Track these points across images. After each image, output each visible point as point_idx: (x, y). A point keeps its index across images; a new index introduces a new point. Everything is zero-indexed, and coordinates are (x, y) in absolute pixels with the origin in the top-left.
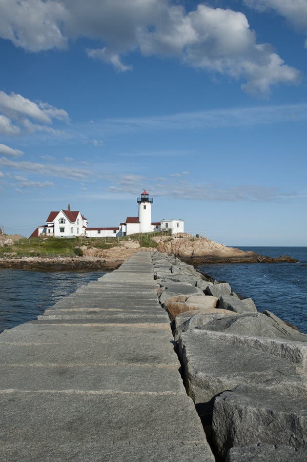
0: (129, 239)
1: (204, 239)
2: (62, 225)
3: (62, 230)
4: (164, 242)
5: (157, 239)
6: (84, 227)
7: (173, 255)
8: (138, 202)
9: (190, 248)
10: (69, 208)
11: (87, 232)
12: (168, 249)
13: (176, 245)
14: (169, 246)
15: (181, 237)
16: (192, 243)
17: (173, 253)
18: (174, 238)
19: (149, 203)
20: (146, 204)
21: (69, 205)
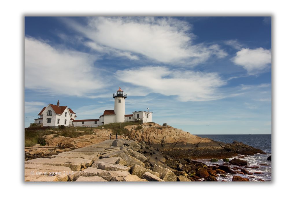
0: (103, 128)
1: (170, 128)
2: (49, 117)
3: (49, 121)
4: (136, 130)
5: (129, 128)
6: (72, 119)
7: (144, 142)
8: (114, 97)
9: (160, 135)
10: (58, 103)
11: (74, 123)
12: (139, 137)
13: (146, 133)
14: (140, 134)
15: (150, 126)
16: (161, 130)
17: (144, 141)
18: (144, 127)
19: (123, 98)
20: (121, 99)
21: (58, 101)
